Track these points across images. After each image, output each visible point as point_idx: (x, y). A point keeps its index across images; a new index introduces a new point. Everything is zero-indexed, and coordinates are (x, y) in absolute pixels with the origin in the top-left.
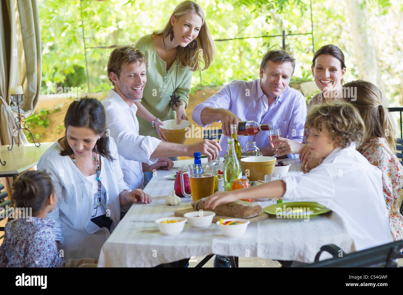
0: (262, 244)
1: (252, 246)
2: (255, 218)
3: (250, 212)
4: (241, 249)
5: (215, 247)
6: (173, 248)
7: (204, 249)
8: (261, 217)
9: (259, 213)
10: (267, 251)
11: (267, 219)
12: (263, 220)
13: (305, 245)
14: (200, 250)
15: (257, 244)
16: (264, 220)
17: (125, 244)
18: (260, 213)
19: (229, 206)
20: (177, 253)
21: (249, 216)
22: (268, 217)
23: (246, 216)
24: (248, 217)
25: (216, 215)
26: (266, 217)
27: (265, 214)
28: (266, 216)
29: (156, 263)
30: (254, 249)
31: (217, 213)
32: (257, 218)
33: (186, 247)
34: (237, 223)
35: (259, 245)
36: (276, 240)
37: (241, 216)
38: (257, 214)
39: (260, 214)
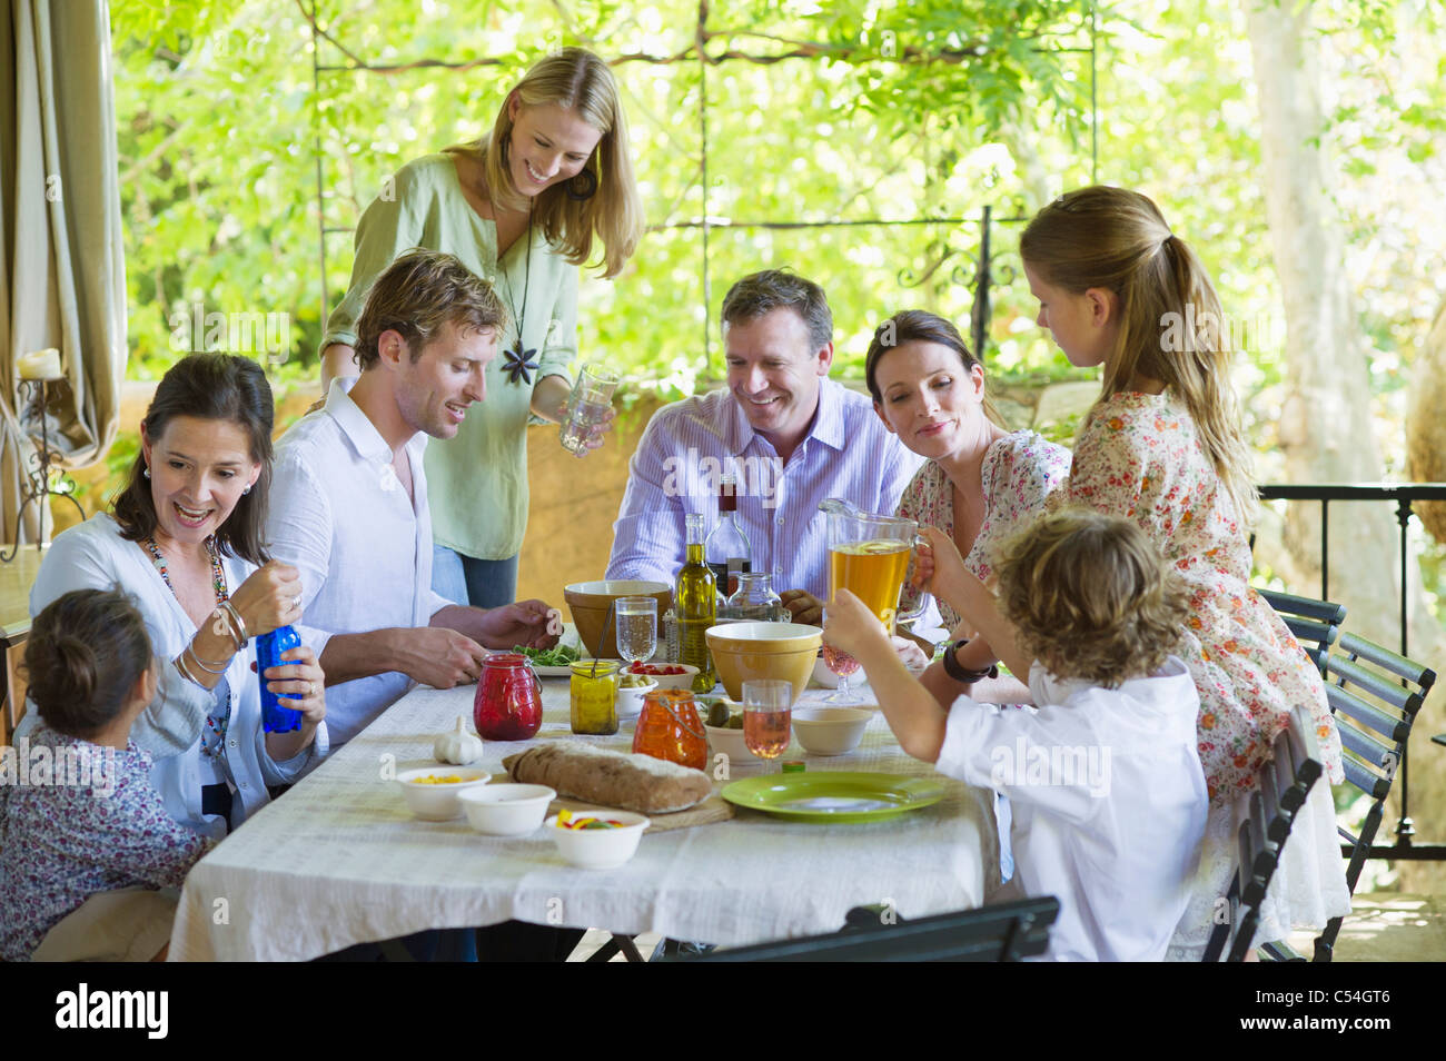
0: (670, 895)
1: (640, 899)
2: (684, 815)
3: (667, 796)
4: (603, 907)
5: (522, 898)
6: (396, 892)
7: (491, 903)
8: (706, 812)
9: (699, 799)
10: (685, 915)
11: (725, 820)
12: (711, 823)
13: (809, 905)
14: (478, 904)
15: (655, 893)
16: (717, 822)
17: (254, 871)
18: (706, 798)
19: (608, 774)
20: (405, 911)
21: (665, 806)
22: (729, 816)
23: (657, 808)
24: (663, 811)
25: (559, 796)
26: (725, 814)
27: (723, 803)
28: (721, 809)
29: (339, 938)
30: (644, 907)
31: (564, 792)
32: (692, 816)
33: (434, 891)
34: (609, 825)
35: (662, 896)
36: (719, 883)
37: (641, 806)
38: (692, 804)
39: (701, 802)
